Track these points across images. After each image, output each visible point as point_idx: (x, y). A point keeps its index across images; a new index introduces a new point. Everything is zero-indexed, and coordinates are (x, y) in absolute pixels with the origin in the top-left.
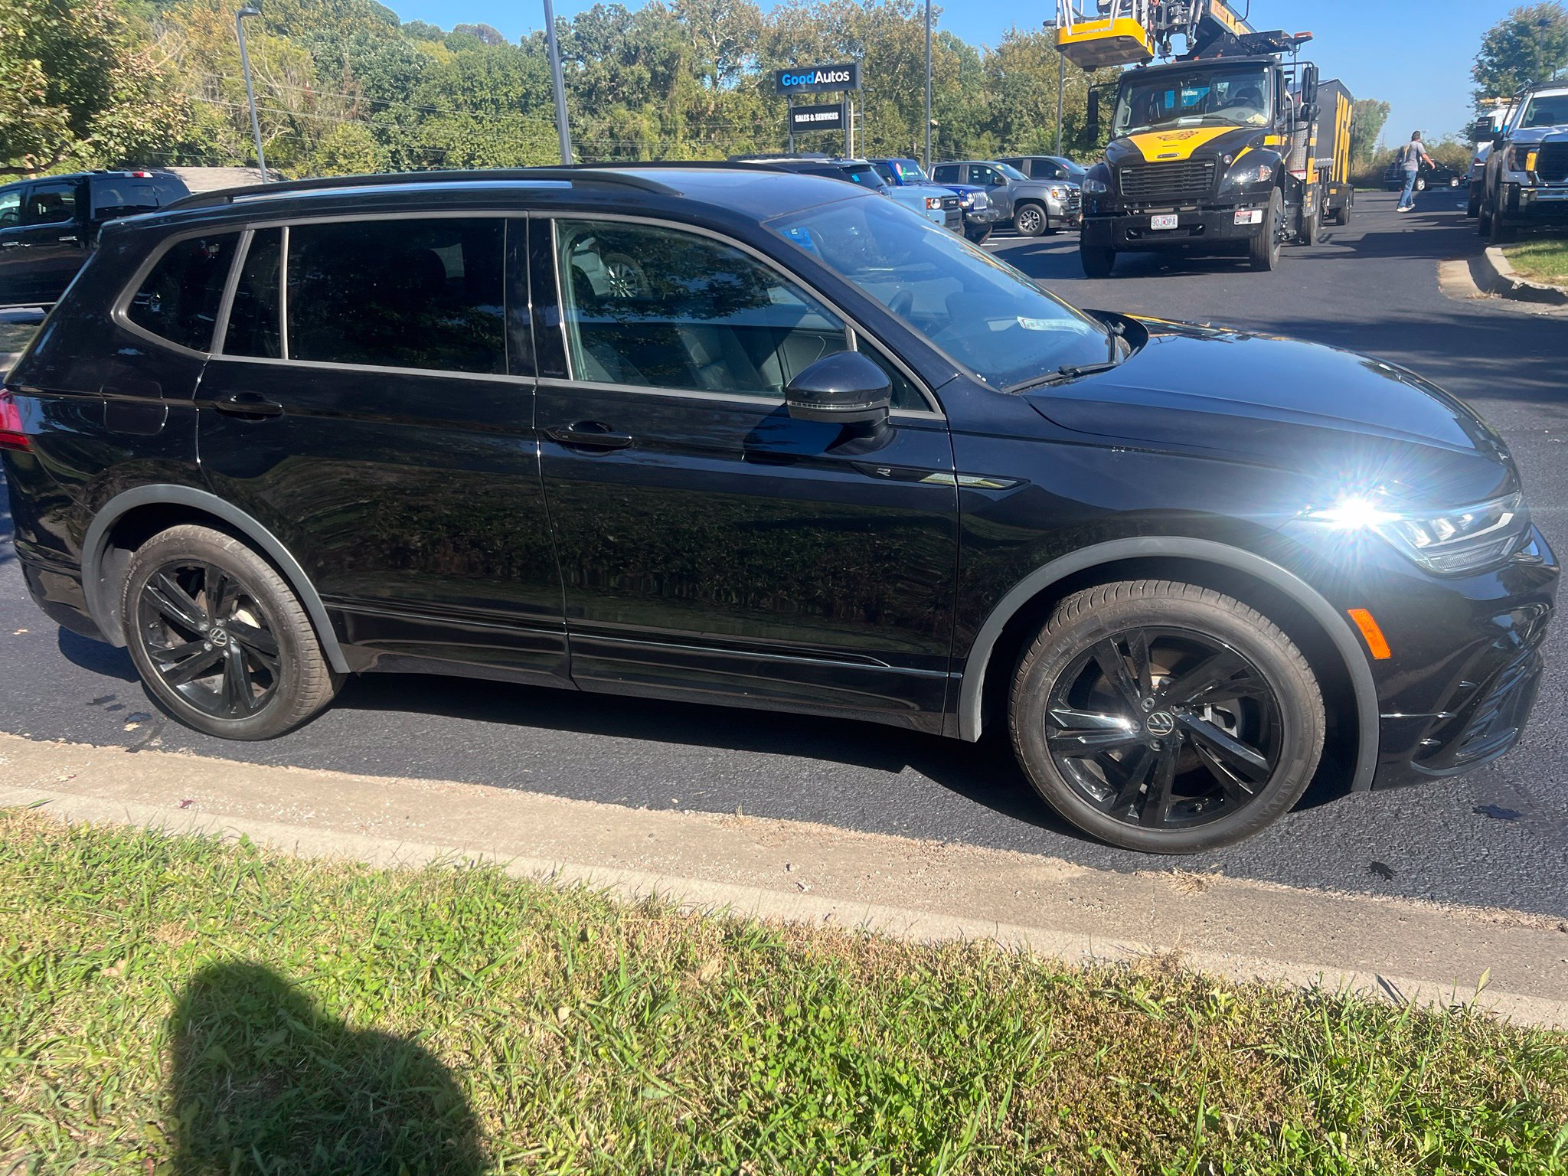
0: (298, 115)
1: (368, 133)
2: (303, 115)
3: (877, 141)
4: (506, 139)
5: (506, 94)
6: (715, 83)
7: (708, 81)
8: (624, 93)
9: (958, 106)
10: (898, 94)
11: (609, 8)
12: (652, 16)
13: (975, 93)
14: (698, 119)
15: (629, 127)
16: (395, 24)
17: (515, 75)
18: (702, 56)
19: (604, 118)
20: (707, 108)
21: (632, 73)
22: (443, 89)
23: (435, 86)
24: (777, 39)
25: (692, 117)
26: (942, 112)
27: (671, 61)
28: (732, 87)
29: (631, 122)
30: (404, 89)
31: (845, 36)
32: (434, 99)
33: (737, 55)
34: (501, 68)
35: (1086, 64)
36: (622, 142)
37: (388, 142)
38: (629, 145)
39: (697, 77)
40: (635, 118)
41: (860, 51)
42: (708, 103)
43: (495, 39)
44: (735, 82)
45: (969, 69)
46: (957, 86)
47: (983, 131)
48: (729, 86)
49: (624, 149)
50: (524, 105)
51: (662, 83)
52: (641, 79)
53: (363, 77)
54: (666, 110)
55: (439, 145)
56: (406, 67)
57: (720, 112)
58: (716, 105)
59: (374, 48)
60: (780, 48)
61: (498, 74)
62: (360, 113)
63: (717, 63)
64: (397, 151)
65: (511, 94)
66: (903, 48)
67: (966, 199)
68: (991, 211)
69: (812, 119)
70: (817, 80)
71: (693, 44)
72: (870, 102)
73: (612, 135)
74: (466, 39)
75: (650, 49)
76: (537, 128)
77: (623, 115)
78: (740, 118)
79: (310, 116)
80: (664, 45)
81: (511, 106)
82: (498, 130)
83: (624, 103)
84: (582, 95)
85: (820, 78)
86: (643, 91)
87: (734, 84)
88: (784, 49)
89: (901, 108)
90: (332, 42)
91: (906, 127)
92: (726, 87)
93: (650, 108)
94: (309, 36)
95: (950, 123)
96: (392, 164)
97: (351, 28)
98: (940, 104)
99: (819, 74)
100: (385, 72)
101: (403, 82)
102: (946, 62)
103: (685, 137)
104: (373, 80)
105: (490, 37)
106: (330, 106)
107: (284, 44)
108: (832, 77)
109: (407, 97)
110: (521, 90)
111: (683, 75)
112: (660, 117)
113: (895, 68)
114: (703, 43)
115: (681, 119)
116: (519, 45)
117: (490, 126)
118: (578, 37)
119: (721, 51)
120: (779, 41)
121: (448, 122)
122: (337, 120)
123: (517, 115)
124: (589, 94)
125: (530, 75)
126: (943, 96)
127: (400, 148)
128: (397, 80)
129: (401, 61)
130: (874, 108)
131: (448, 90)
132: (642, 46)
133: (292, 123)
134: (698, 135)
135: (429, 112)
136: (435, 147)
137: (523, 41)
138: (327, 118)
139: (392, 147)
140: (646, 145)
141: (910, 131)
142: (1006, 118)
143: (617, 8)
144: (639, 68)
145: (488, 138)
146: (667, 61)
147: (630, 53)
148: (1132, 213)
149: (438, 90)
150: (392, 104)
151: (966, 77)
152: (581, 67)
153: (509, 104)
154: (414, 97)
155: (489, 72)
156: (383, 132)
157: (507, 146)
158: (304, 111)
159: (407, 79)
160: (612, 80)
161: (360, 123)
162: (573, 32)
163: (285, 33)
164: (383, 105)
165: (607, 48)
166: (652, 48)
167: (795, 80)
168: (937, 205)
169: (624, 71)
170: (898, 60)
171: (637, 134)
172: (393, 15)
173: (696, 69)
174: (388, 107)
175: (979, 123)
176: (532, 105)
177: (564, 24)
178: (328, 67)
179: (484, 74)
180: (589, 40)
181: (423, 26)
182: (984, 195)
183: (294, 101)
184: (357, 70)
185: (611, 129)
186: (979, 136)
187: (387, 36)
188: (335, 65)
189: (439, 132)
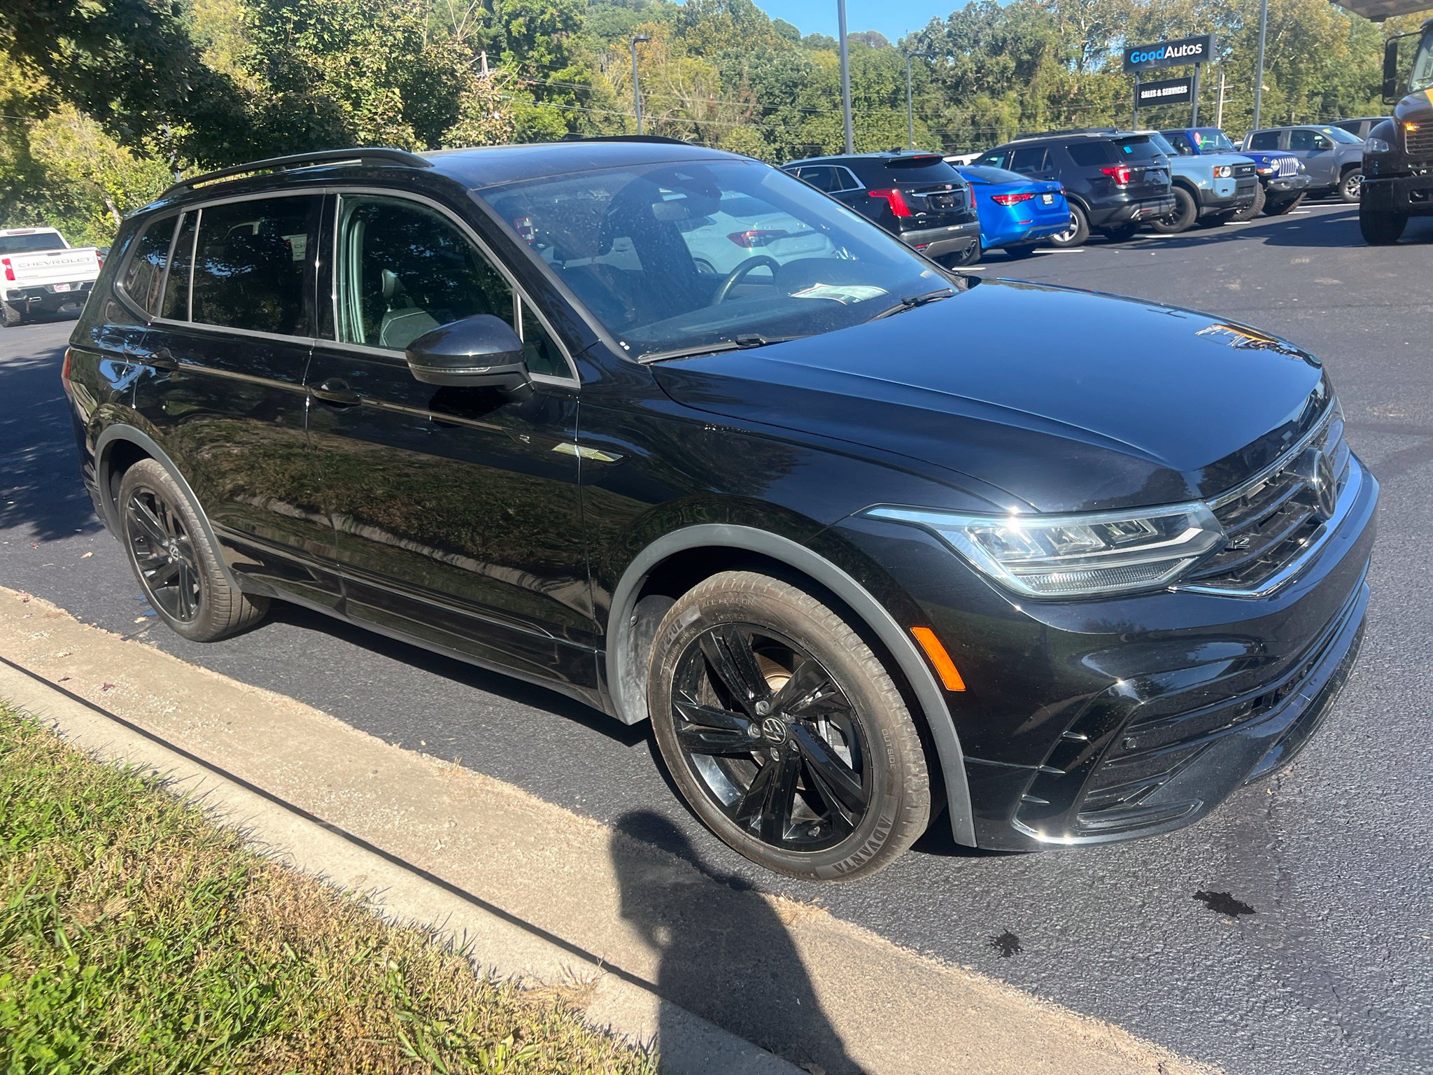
0: (702, 123)
1: (758, 135)
2: (706, 123)
3: (1250, 112)
4: (875, 132)
5: (878, 92)
6: (1080, 67)
7: (1073, 66)
8: (988, 83)
9: (1346, 71)
10: (1277, 63)
11: (980, 4)
12: (1022, 8)
13: (1367, 57)
14: (1059, 103)
15: (990, 115)
16: (795, 39)
17: (887, 74)
18: (1068, 41)
19: (968, 108)
20: (1069, 92)
21: (998, 63)
22: (824, 91)
23: (817, 89)
24: (1148, 18)
25: (1054, 100)
26: (1327, 78)
27: (1036, 50)
28: (1097, 69)
29: (993, 109)
30: (792, 94)
31: (1222, 8)
32: (815, 101)
33: (1105, 37)
34: (876, 69)
35: (1373, 14)
36: (984, 129)
37: (775, 141)
38: (989, 131)
39: (1061, 62)
40: (997, 106)
41: (1239, 22)
42: (1071, 87)
43: (881, 42)
44: (1101, 64)
45: (1361, 32)
46: (1346, 51)
47: (1373, 95)
48: (1093, 68)
49: (984, 135)
50: (893, 101)
51: (1026, 70)
52: (1005, 68)
53: (759, 87)
54: (1027, 97)
55: (817, 141)
56: (795, 75)
57: (1083, 94)
58: (1079, 88)
59: (770, 60)
60: (1150, 26)
61: (872, 75)
62: (753, 117)
63: (1083, 47)
64: (782, 148)
65: (883, 91)
66: (1286, 15)
67: (1269, 166)
68: (1300, 178)
69: (1159, 94)
70: (1167, 55)
71: (1060, 31)
72: (1244, 73)
73: (974, 123)
74: (854, 45)
75: (1017, 40)
76: (904, 121)
77: (985, 104)
78: (1101, 98)
79: (711, 123)
80: (1031, 35)
81: (882, 102)
82: (869, 124)
83: (987, 92)
84: (949, 88)
85: (1170, 52)
86: (1009, 80)
87: (1099, 66)
88: (1154, 27)
89: (1279, 77)
90: (736, 59)
91: (1283, 96)
92: (1091, 70)
93: (1013, 95)
94: (719, 55)
95: (1335, 89)
96: (776, 160)
97: (755, 44)
98: (1326, 70)
99: (1170, 48)
100: (777, 81)
101: (791, 88)
102: (1334, 27)
103: (1046, 120)
104: (766, 88)
105: (877, 42)
106: (729, 113)
107: (697, 63)
108: (1184, 51)
109: (793, 101)
110: (891, 87)
111: (1047, 60)
112: (1021, 103)
113: (1276, 36)
114: (1071, 28)
115: (1042, 103)
116: (896, 46)
117: (861, 121)
118: (950, 34)
119: (1090, 34)
120: (1150, 20)
121: (825, 119)
122: (733, 125)
123: (886, 110)
124: (956, 86)
125: (901, 73)
126: (1329, 62)
127: (783, 145)
128: (787, 86)
129: (792, 69)
130: (1249, 79)
131: (828, 92)
132: (1009, 36)
133: (697, 130)
134: (1058, 118)
135: (810, 113)
136: (813, 143)
137: (899, 43)
138: (725, 124)
139: (777, 145)
140: (1004, 130)
141: (1288, 99)
142: (1402, 80)
143: (989, 3)
144: (1006, 59)
145: (859, 132)
146: (1033, 49)
147: (997, 44)
148: (1418, 172)
149: (819, 92)
150: (781, 107)
151: (1357, 41)
152: (951, 62)
153: (880, 100)
154: (800, 100)
155: (865, 73)
156: (772, 132)
157: (875, 138)
158: (707, 119)
159: (795, 85)
160: (977, 72)
161: (753, 126)
162: (946, 30)
163: (701, 54)
164: (773, 109)
165: (977, 42)
166: (1019, 38)
167: (1144, 58)
168: (1227, 173)
169: (990, 62)
170: (1280, 28)
171: (998, 120)
172: (796, 31)
173: (1062, 54)
174: (776, 110)
175: (1369, 87)
176: (902, 100)
177: (938, 24)
178: (730, 80)
179: (860, 75)
180: (960, 36)
181: (820, 38)
182: (1295, 161)
183: (700, 113)
184: (754, 80)
185: (973, 117)
186: (1368, 100)
187: (783, 49)
188: (737, 78)
189: (816, 129)
